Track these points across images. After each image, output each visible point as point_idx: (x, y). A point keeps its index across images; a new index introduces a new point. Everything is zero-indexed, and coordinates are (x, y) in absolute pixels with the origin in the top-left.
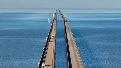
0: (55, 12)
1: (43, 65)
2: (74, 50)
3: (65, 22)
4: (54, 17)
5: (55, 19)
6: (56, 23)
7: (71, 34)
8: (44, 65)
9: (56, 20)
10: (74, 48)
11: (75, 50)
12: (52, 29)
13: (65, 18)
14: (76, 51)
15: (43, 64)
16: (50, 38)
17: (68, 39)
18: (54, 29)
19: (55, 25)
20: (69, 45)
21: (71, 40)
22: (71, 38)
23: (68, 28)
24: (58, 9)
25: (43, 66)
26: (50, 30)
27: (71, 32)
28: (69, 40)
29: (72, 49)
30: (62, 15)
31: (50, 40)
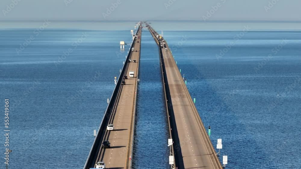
0: (136, 27)
1: (108, 128)
2: (184, 106)
3: (160, 48)
4: (134, 37)
5: (137, 41)
6: (138, 50)
7: (177, 72)
8: (112, 128)
9: (139, 44)
10: (183, 101)
11: (187, 105)
12: (129, 62)
13: (162, 40)
14: (189, 108)
15: (108, 125)
16: (126, 78)
17: (169, 83)
18: (135, 61)
19: (138, 53)
20: (171, 94)
21: (178, 86)
22: (176, 81)
23: (169, 60)
24: (145, 22)
25: (110, 131)
26: (124, 63)
27: (175, 69)
28: (172, 85)
29: (179, 103)
30: (154, 33)
31: (124, 82)
